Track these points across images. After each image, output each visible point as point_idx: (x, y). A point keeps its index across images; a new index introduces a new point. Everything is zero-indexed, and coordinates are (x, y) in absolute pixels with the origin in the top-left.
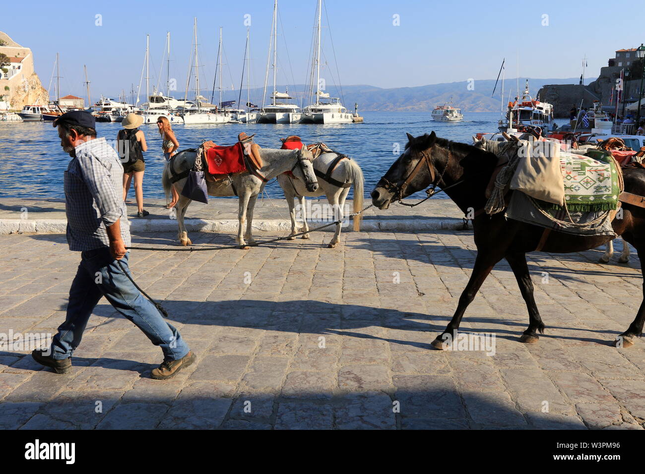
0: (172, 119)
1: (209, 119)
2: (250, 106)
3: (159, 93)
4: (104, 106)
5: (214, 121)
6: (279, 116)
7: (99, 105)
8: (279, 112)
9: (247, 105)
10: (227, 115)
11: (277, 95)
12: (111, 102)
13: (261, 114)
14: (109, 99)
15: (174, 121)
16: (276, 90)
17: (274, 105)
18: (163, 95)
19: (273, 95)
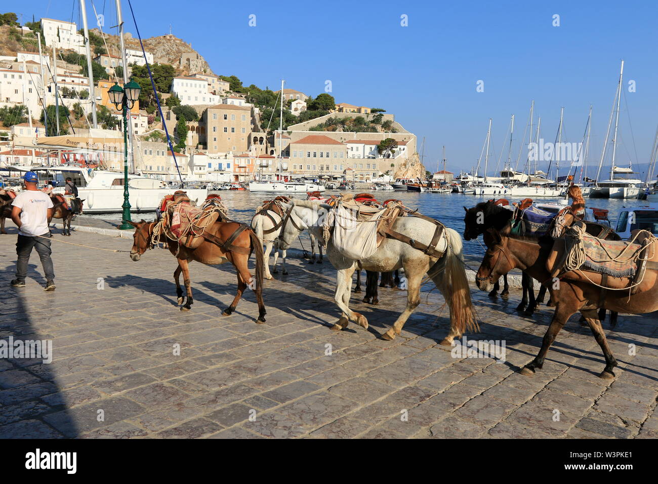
0: (505, 192)
1: (537, 192)
2: (587, 181)
3: (509, 169)
4: (462, 180)
5: (543, 195)
6: (613, 191)
7: (458, 179)
8: (613, 187)
9: (584, 180)
10: (558, 189)
11: (615, 169)
12: (468, 176)
13: (594, 188)
14: (467, 174)
15: (507, 193)
16: (615, 165)
17: (612, 180)
18: (513, 171)
19: (611, 170)
